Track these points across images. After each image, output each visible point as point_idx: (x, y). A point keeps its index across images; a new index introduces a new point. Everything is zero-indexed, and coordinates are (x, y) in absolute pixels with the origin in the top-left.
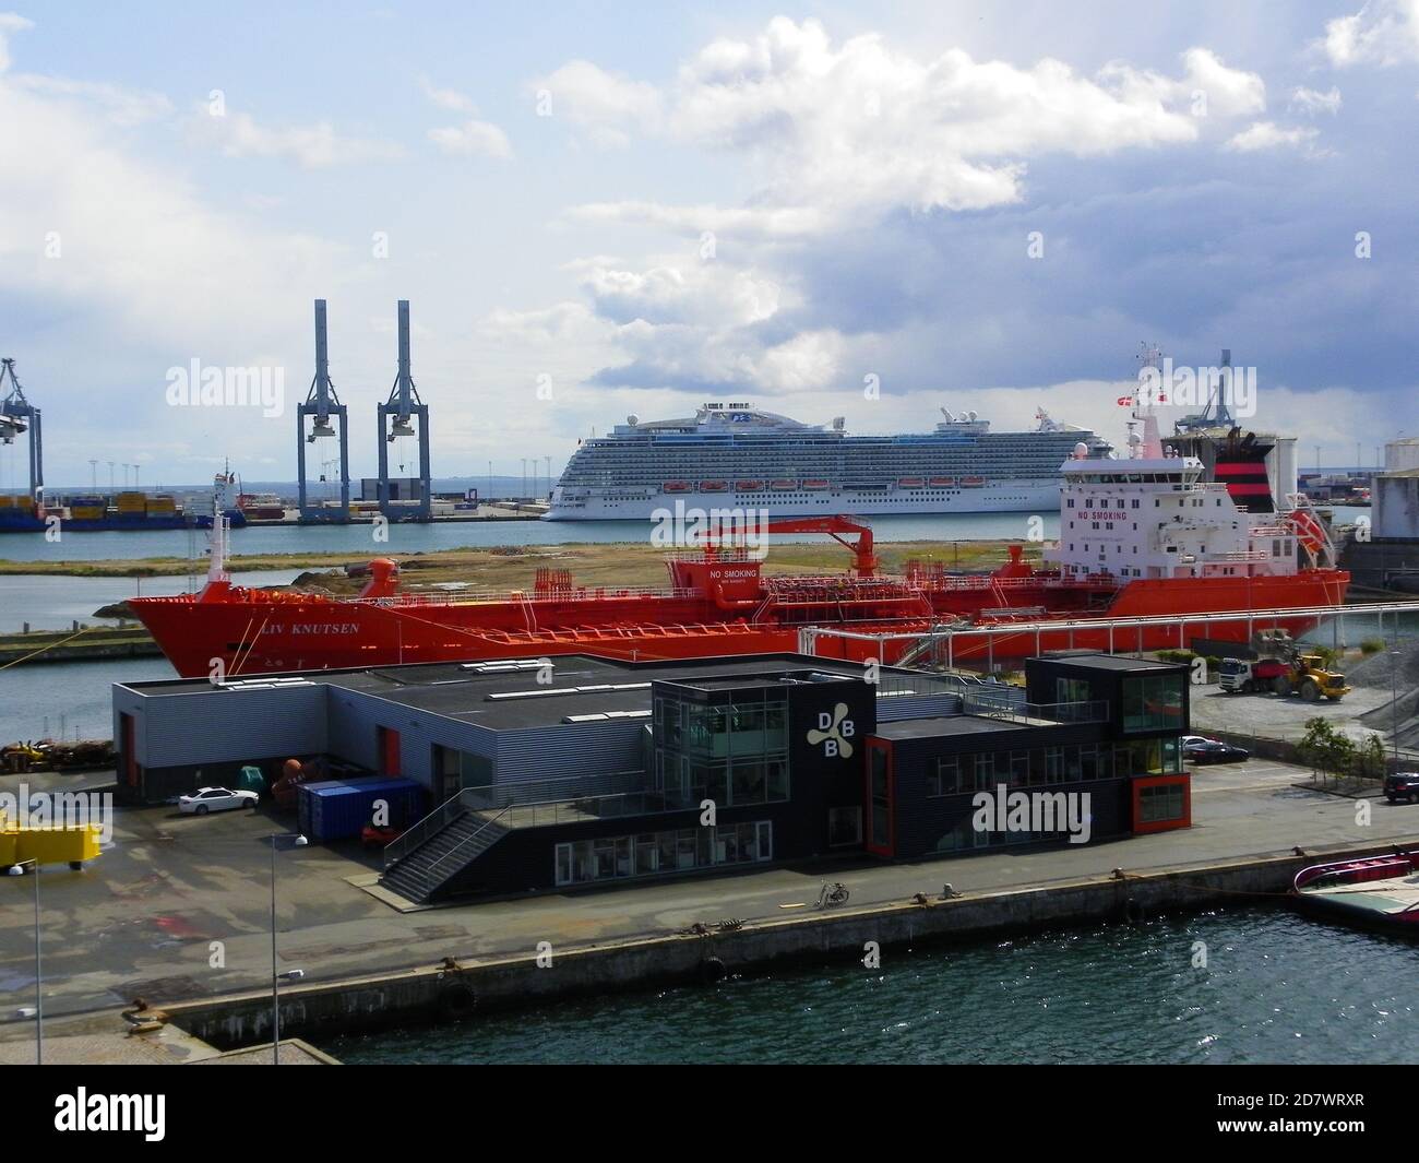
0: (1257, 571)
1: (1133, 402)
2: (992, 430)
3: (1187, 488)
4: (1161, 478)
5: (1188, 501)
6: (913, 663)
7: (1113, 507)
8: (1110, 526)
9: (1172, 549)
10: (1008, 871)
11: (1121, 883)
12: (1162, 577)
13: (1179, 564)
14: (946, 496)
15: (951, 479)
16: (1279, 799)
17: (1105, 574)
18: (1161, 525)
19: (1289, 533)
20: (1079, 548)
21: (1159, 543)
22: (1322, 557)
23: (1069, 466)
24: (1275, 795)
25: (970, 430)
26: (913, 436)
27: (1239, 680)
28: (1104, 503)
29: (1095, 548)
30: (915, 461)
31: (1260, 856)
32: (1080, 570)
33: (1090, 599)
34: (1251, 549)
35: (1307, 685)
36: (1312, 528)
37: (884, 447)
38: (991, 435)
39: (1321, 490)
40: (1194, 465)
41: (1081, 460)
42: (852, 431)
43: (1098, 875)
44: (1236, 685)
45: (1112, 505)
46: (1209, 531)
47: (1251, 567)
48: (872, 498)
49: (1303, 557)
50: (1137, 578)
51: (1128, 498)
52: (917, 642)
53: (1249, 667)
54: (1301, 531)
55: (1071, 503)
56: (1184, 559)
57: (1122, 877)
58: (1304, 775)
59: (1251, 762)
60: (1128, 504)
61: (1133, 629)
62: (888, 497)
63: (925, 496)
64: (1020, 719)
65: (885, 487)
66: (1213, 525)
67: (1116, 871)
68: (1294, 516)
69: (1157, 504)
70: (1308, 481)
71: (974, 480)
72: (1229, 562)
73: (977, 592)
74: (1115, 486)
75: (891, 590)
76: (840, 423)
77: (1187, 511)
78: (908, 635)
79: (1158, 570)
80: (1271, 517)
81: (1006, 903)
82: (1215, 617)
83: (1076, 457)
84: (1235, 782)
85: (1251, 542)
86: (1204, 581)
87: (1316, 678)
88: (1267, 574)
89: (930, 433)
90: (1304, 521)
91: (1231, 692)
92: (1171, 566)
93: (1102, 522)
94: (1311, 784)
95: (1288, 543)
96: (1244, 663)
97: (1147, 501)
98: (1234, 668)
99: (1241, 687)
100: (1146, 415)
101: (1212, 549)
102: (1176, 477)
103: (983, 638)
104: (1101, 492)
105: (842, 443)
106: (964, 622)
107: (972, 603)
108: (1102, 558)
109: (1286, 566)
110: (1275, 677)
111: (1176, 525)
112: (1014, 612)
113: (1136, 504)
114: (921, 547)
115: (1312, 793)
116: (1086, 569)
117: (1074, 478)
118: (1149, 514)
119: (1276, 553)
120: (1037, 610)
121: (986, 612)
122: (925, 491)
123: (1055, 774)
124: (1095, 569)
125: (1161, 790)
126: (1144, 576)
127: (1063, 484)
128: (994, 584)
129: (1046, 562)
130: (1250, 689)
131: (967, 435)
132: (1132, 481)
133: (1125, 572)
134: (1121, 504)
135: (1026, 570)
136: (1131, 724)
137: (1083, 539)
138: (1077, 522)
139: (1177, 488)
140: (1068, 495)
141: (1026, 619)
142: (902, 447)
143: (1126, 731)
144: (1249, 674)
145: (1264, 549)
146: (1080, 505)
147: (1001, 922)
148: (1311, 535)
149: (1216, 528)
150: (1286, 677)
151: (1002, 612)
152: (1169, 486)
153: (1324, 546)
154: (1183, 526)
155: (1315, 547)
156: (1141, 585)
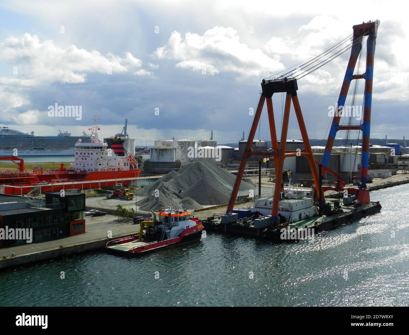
0: (120, 170)
1: (92, 129)
2: (72, 135)
3: (104, 150)
4: (98, 148)
5: (104, 153)
6: (32, 193)
7: (87, 154)
8: (86, 159)
9: (100, 165)
10: (32, 248)
11: (62, 249)
12: (98, 171)
13: (102, 168)
14: (60, 151)
15: (61, 147)
16: (109, 224)
17: (85, 171)
18: (98, 159)
19: (128, 161)
20: (79, 164)
21: (97, 163)
22: (135, 167)
23: (77, 144)
24: (109, 223)
25: (66, 135)
26: (52, 136)
27: (110, 195)
28: (85, 154)
29: (82, 165)
30: (52, 143)
31: (99, 239)
32: (79, 169)
33: (80, 176)
34: (119, 164)
35: (125, 196)
36: (133, 160)
37: (44, 139)
38: (71, 137)
39: (147, 151)
40: (105, 145)
41: (80, 143)
42: (36, 135)
43: (56, 247)
44: (109, 197)
45: (86, 154)
46: (109, 160)
47: (119, 169)
48: (41, 151)
49: (131, 166)
50: (92, 171)
51: (90, 152)
52: (33, 188)
53: (113, 192)
54: (130, 160)
55: (77, 153)
56: (103, 167)
57: (62, 247)
58: (116, 218)
59: (107, 215)
60: (90, 154)
61: (89, 184)
62: (45, 151)
63: (54, 151)
64: (41, 209)
65: (44, 149)
66: (110, 159)
67: (61, 246)
68: (129, 157)
69: (97, 154)
70: (145, 149)
71: (67, 147)
72: (114, 167)
73: (52, 175)
74: (87, 149)
75: (28, 175)
76: (33, 133)
77: (104, 156)
78: (32, 186)
79: (96, 169)
80: (124, 157)
81: (29, 257)
82: (109, 180)
83: (79, 142)
84: (101, 221)
85: (119, 163)
86: (107, 172)
87: (127, 194)
88: (122, 170)
89: (56, 136)
90: (131, 158)
91: (108, 198)
92: (100, 168)
93: (84, 158)
94: (118, 220)
95: (128, 163)
96: (111, 191)
97: (94, 153)
98: (109, 193)
99: (111, 197)
100: (95, 133)
101: (110, 164)
102: (101, 148)
103: (50, 187)
104: (84, 151)
105: (33, 138)
106: (47, 183)
107: (49, 178)
108: (84, 167)
109: (127, 168)
110: (119, 194)
111: (101, 159)
112: (60, 180)
113: (92, 154)
114: (49, 164)
115: (118, 222)
116: (80, 169)
117: (78, 147)
118: (95, 156)
119: (125, 165)
120: (66, 179)
121: (53, 180)
122: (54, 150)
123: (50, 222)
124: (82, 169)
125: (78, 224)
126: (93, 171)
127: (75, 149)
128: (56, 173)
129: (71, 168)
130: (112, 198)
131: (65, 137)
132: (91, 148)
133: (89, 170)
134: (88, 154)
135: (64, 170)
136: (70, 209)
137: (80, 162)
138: (79, 158)
139: (102, 150)
140: (76, 151)
141: (63, 182)
142: (49, 139)
143: (69, 210)
144: (113, 194)
145: (122, 164)
146: (79, 154)
147: (28, 262)
148: (133, 161)
149: (111, 160)
150: (121, 195)
151: (57, 180)
152: (99, 150)
153: (136, 164)
154: (103, 159)
155: (134, 164)
156: (92, 173)
